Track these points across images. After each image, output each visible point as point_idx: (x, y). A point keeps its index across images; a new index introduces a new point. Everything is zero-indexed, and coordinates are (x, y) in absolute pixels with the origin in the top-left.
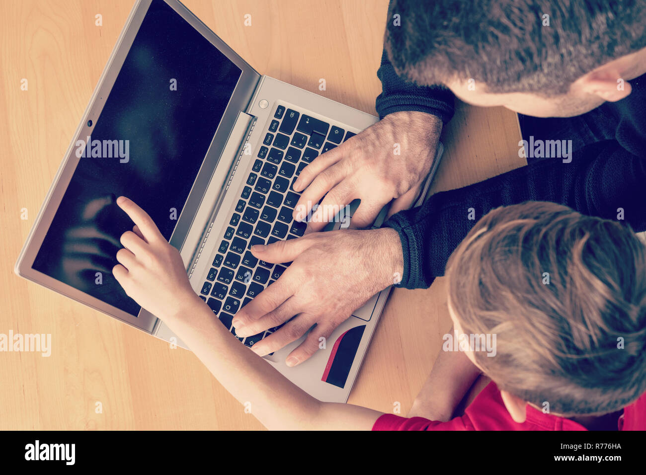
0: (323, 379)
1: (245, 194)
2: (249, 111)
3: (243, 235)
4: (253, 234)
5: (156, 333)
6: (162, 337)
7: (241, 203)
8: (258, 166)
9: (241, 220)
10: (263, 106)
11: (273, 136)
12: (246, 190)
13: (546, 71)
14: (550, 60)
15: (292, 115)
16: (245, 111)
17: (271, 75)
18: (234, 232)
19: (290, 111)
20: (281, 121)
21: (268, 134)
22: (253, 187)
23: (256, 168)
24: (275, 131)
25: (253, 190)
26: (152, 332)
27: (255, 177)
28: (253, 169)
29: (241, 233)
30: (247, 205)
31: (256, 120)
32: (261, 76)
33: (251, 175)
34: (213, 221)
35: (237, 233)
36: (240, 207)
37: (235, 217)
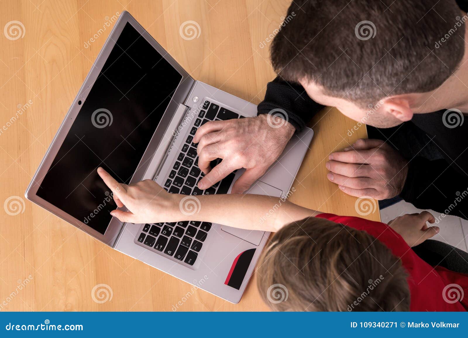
0: (225, 283)
1: (180, 157)
2: (186, 104)
3: (177, 185)
4: (184, 184)
5: (115, 247)
6: (119, 250)
7: (177, 164)
8: (190, 140)
9: (177, 175)
10: (195, 101)
11: (200, 120)
12: (181, 155)
13: (361, 87)
14: (364, 80)
15: (214, 107)
16: (183, 104)
17: (202, 80)
18: (171, 182)
19: (213, 105)
20: (206, 111)
21: (198, 119)
22: (186, 154)
23: (188, 141)
24: (202, 117)
25: (186, 156)
26: (113, 246)
27: (187, 147)
28: (187, 142)
29: (176, 183)
30: (181, 165)
31: (190, 110)
32: (195, 81)
33: (185, 145)
34: (158, 175)
35: (174, 183)
36: (176, 166)
37: (173, 173)
